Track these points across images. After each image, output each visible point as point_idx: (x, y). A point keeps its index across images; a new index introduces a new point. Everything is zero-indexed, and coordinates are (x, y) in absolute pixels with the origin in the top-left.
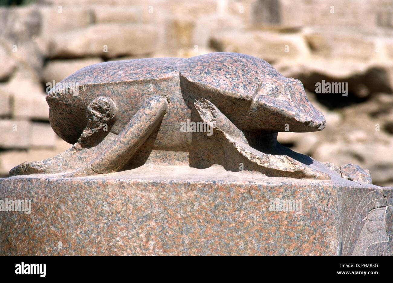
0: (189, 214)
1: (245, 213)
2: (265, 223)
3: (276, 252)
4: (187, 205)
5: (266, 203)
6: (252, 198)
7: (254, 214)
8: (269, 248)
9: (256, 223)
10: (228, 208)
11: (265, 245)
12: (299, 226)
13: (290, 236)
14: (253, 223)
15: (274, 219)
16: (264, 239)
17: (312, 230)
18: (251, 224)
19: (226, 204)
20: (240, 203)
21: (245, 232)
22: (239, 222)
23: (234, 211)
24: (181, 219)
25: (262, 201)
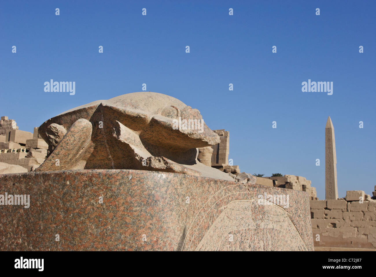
0: (45, 201)
1: (86, 200)
2: (104, 209)
3: (113, 237)
4: (44, 194)
5: (104, 190)
6: (93, 186)
7: (94, 201)
8: (107, 233)
9: (95, 209)
10: (73, 195)
11: (103, 230)
12: (135, 211)
13: (126, 222)
14: (93, 209)
15: (111, 205)
16: (102, 224)
17: (149, 216)
18: (92, 210)
19: (72, 192)
20: (83, 190)
21: (86, 217)
22: (82, 209)
23: (77, 198)
24: (39, 206)
25: (101, 188)
